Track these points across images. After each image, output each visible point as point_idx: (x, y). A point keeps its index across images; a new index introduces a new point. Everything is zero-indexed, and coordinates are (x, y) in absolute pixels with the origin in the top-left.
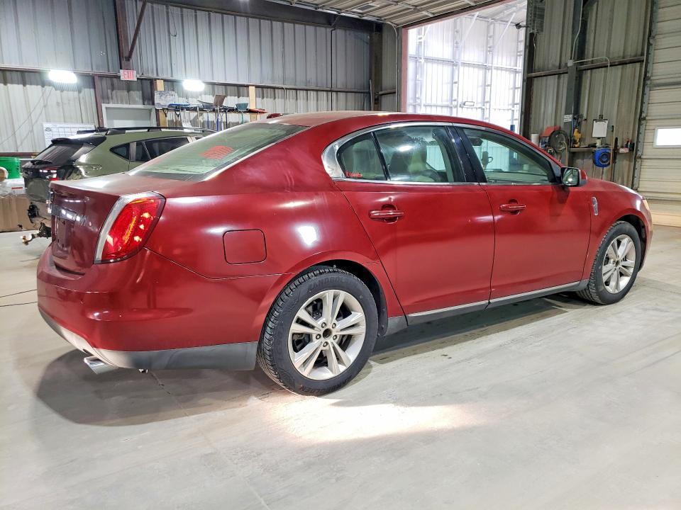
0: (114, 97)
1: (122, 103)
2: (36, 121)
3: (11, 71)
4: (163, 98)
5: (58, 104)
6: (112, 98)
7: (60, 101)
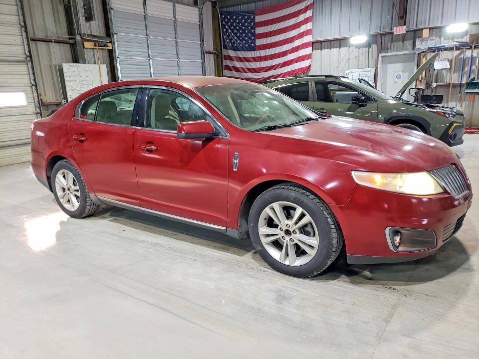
0: (392, 48)
1: (397, 51)
2: (342, 70)
3: (325, 41)
4: (424, 43)
5: (356, 56)
6: (390, 49)
7: (357, 55)
